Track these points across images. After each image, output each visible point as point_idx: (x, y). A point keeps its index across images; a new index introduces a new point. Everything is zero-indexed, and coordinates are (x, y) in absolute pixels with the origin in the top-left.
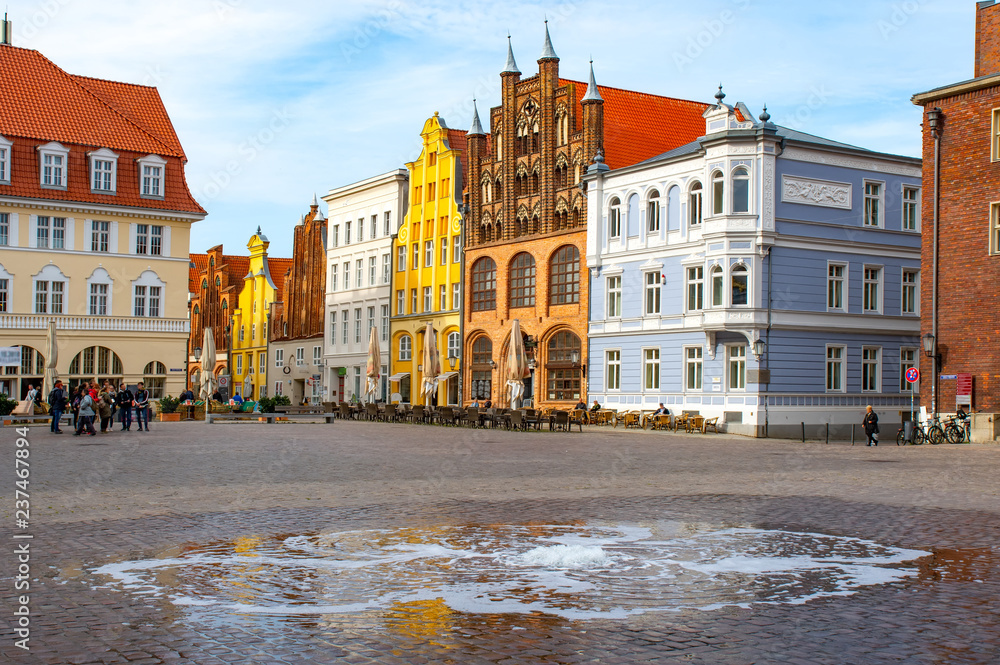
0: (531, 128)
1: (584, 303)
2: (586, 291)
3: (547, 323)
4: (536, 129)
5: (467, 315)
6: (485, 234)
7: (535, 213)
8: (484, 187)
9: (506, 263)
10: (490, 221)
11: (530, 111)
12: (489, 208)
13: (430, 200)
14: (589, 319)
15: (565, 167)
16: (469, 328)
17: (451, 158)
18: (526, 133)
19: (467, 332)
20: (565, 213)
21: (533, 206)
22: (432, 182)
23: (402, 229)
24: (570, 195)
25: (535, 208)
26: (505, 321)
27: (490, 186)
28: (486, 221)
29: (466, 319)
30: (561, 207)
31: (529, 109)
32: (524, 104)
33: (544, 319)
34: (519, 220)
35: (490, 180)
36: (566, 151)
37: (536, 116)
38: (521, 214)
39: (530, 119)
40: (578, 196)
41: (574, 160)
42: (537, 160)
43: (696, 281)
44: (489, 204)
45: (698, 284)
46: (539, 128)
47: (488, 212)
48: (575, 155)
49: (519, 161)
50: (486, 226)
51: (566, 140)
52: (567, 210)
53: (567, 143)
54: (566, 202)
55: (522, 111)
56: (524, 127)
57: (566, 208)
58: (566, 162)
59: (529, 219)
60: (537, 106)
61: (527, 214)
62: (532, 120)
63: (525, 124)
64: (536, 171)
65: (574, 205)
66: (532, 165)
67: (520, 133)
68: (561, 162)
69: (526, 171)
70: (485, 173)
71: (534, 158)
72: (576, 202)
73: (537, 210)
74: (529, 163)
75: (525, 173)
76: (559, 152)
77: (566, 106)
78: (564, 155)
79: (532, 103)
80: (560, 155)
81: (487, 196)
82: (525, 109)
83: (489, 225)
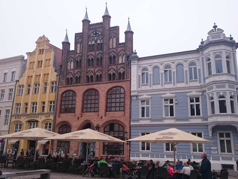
0: (96, 41)
1: (127, 111)
2: (129, 106)
3: (105, 119)
4: (99, 42)
5: (57, 115)
6: (69, 82)
7: (97, 74)
8: (69, 63)
9: (82, 93)
10: (72, 76)
12: (72, 71)
13: (38, 67)
14: (130, 118)
15: (114, 57)
16: (59, 120)
17: (52, 51)
18: (93, 43)
19: (57, 122)
20: (114, 74)
21: (96, 71)
22: (40, 60)
23: (21, 78)
24: (117, 67)
25: (97, 71)
26: (80, 118)
27: (72, 63)
28: (70, 76)
29: (57, 117)
30: (111, 72)
31: (96, 34)
32: (94, 32)
33: (104, 117)
34: (88, 77)
35: (73, 60)
36: (115, 50)
37: (99, 37)
38: (89, 74)
39: (96, 38)
40: (121, 68)
41: (120, 54)
42: (99, 54)
43: (195, 103)
44: (72, 69)
45: (196, 105)
46: (101, 41)
47: (71, 73)
48: (120, 52)
49: (90, 53)
50: (70, 78)
51: (114, 46)
52: (115, 73)
53: (115, 47)
54: (115, 70)
55: (92, 35)
56: (92, 41)
57: (114, 72)
58: (115, 54)
59: (94, 76)
60: (100, 33)
61: (92, 74)
62: (97, 38)
63: (93, 40)
64: (98, 57)
65: (119, 71)
66: (96, 55)
67: (90, 43)
68: (112, 55)
69: (93, 57)
70: (70, 57)
71: (97, 52)
72: (120, 70)
73: (98, 72)
74: (95, 54)
75: (92, 58)
76: (111, 51)
77: (116, 34)
78: (114, 52)
79: (97, 32)
80: (112, 52)
81: (71, 66)
82: (93, 34)
83: (71, 78)
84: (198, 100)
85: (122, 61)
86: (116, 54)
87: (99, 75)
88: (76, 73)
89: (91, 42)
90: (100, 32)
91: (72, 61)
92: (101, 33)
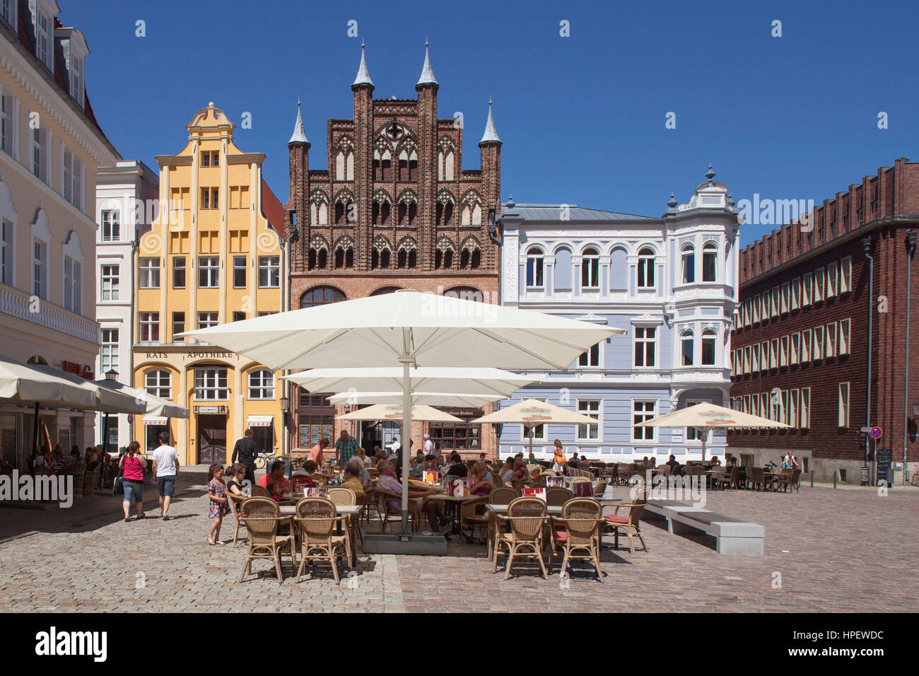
0: (396, 154)
4: (404, 156)
6: (315, 260)
7: (401, 246)
8: (313, 207)
10: (324, 246)
11: (395, 135)
12: (323, 232)
13: (205, 207)
15: (450, 206)
17: (255, 164)
18: (387, 156)
20: (449, 253)
21: (398, 238)
22: (209, 186)
23: (145, 237)
24: (458, 235)
25: (402, 240)
27: (323, 208)
28: (318, 246)
30: (443, 247)
31: (395, 132)
32: (386, 125)
34: (375, 252)
35: (325, 199)
36: (451, 187)
37: (405, 143)
38: (379, 246)
39: (395, 144)
40: (469, 238)
41: (465, 199)
42: (405, 190)
43: (645, 340)
44: (323, 227)
45: (648, 343)
46: (409, 156)
47: (321, 236)
48: (465, 194)
49: (377, 186)
50: (318, 251)
51: (450, 177)
52: (453, 249)
53: (452, 179)
54: (451, 242)
55: (383, 132)
56: (384, 151)
57: (451, 247)
58: (452, 199)
59: (392, 252)
60: (406, 132)
61: (388, 246)
62: (398, 146)
63: (387, 148)
64: (403, 202)
65: (464, 247)
66: (398, 193)
67: (377, 156)
68: (444, 199)
69: (388, 199)
70: (316, 190)
71: (401, 187)
72: (467, 244)
73: (405, 243)
74: (395, 191)
75: (386, 201)
76: (440, 187)
77: (453, 141)
78: (449, 192)
79: (399, 128)
80: (442, 191)
81: (318, 216)
82: (388, 131)
83: (323, 251)
84: (651, 333)
85: (471, 221)
86: (454, 197)
87: (408, 251)
88: (339, 240)
89: (381, 155)
90: (407, 127)
91: (322, 201)
92: (410, 131)
